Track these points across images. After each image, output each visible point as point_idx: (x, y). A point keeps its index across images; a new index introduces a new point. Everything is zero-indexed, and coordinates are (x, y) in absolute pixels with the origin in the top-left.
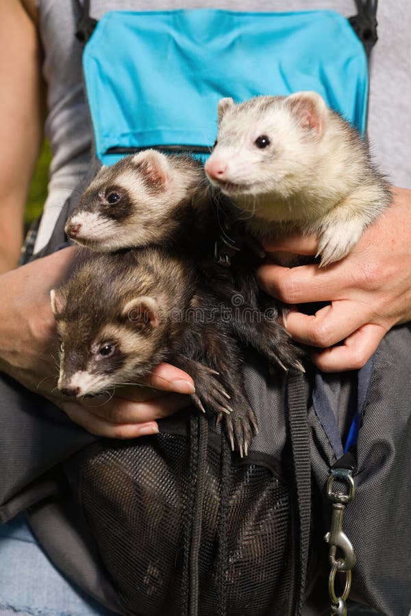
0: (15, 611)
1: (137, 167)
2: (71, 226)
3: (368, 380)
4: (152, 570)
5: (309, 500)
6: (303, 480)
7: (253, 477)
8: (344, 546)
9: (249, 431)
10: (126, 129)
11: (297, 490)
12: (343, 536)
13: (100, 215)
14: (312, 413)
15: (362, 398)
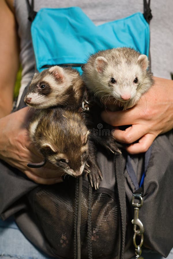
0: (11, 257)
1: (51, 73)
2: (27, 99)
3: (149, 158)
4: (64, 237)
5: (125, 207)
6: (122, 199)
7: (101, 198)
8: (139, 225)
9: (99, 179)
10: (50, 57)
11: (120, 203)
12: (139, 221)
13: (39, 94)
14: (126, 172)
15: (146, 165)
